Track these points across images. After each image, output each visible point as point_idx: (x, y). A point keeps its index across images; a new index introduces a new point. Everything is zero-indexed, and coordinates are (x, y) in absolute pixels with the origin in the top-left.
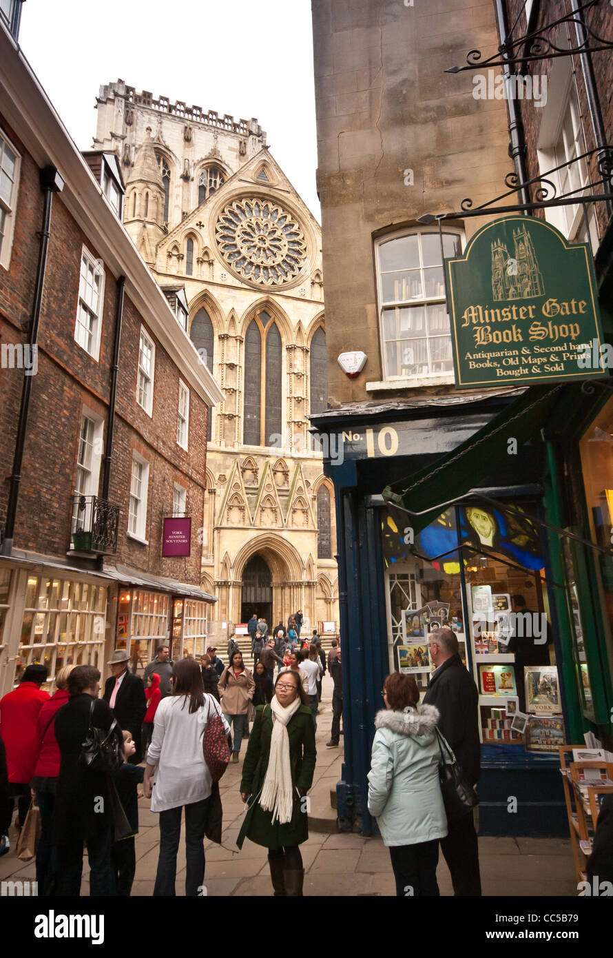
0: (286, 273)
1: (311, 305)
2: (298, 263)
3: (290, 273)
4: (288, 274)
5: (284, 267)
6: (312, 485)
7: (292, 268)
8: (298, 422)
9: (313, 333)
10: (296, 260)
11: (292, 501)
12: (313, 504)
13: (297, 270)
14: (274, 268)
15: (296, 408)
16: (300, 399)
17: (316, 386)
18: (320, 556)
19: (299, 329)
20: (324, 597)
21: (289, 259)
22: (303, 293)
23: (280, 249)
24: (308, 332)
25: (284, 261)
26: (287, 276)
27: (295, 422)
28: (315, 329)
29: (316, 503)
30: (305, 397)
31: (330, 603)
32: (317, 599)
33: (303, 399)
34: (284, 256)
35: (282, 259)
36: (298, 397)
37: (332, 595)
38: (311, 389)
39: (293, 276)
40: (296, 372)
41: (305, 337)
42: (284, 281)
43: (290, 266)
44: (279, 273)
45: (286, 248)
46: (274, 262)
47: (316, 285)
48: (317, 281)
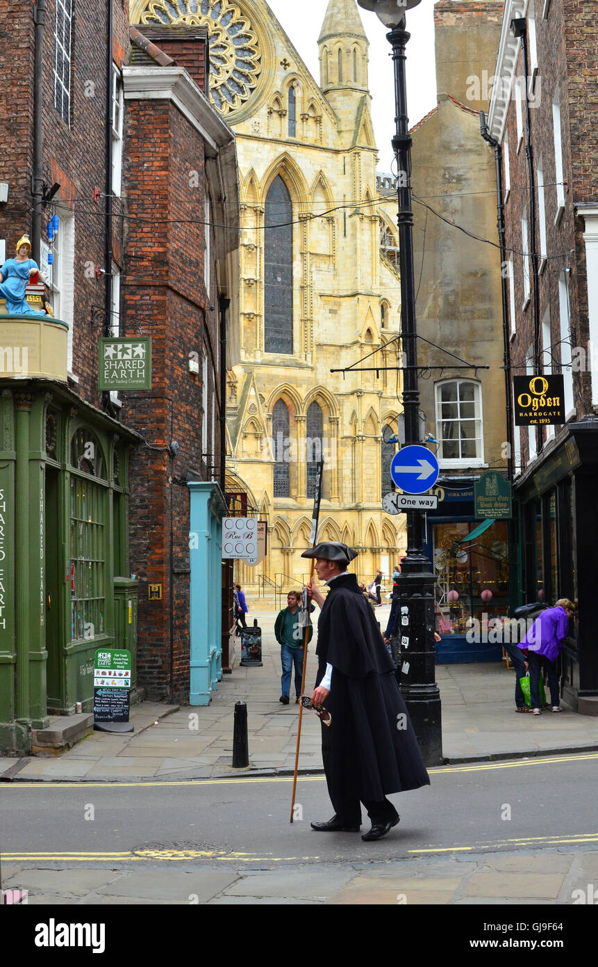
0: (233, 97)
1: (268, 146)
2: (249, 81)
3: (239, 97)
4: (236, 99)
5: (230, 89)
6: (266, 401)
7: (241, 89)
8: (249, 314)
9: (269, 184)
10: (246, 77)
11: (242, 423)
12: (267, 425)
13: (247, 92)
14: (217, 90)
15: (246, 294)
16: (252, 282)
17: (271, 261)
18: (276, 494)
19: (251, 182)
20: (280, 546)
21: (237, 75)
22: (257, 128)
23: (225, 62)
24: (263, 185)
25: (231, 79)
26: (234, 102)
27: (245, 314)
28: (271, 179)
29: (271, 424)
30: (258, 278)
31: (288, 553)
32: (273, 549)
33: (256, 281)
34: (231, 71)
35: (227, 76)
36: (249, 280)
37: (291, 544)
38: (265, 266)
39: (243, 101)
40: (246, 244)
41: (259, 192)
42: (231, 110)
43: (238, 86)
44: (224, 98)
45: (233, 59)
46: (216, 82)
47: (275, 115)
48: (276, 108)
